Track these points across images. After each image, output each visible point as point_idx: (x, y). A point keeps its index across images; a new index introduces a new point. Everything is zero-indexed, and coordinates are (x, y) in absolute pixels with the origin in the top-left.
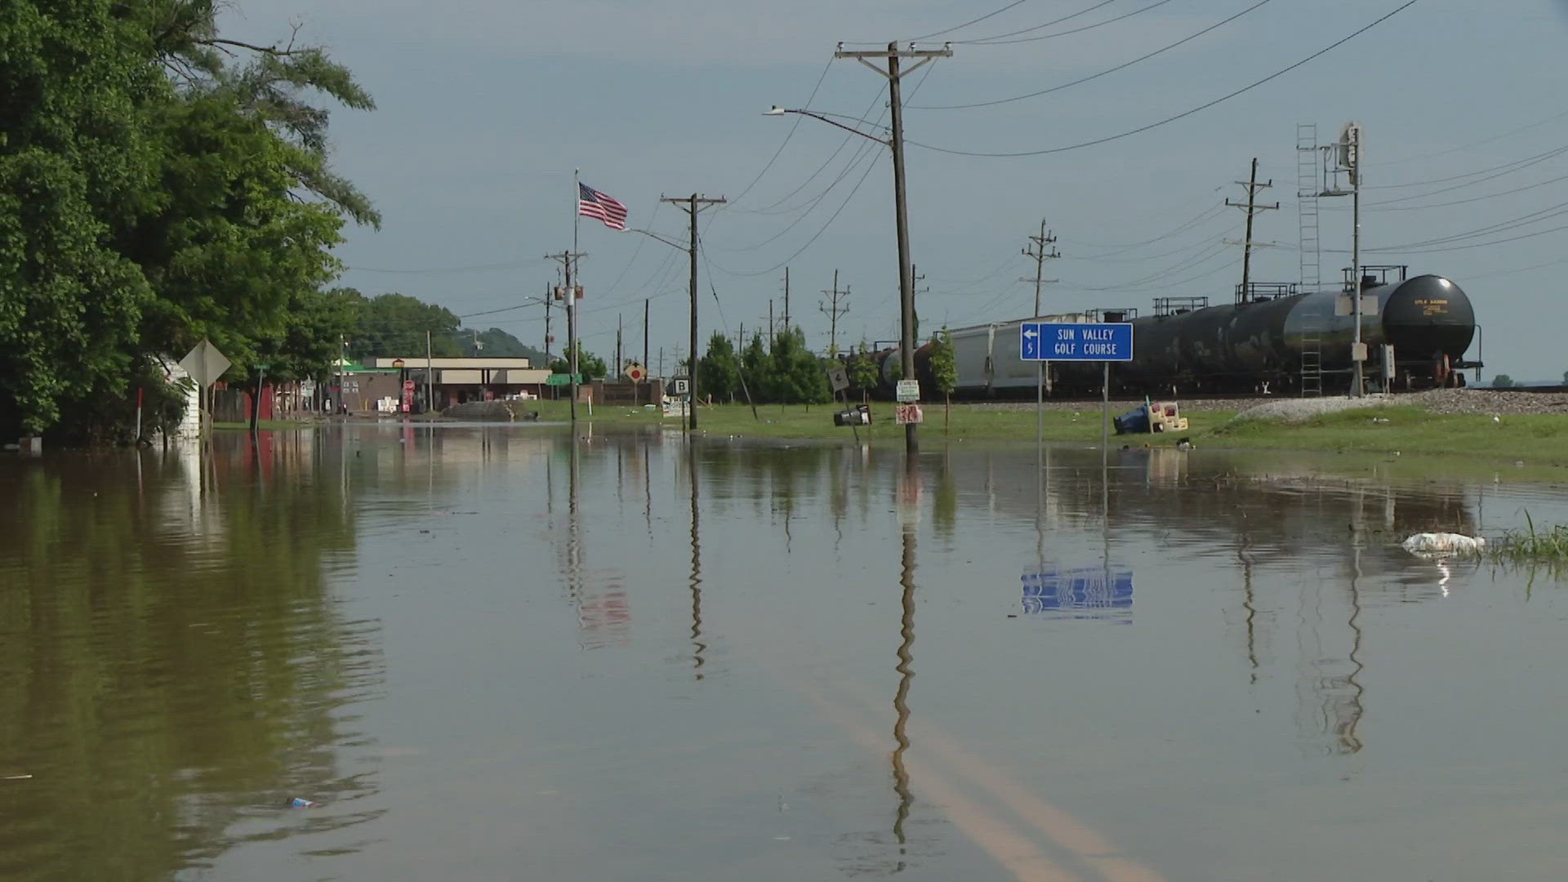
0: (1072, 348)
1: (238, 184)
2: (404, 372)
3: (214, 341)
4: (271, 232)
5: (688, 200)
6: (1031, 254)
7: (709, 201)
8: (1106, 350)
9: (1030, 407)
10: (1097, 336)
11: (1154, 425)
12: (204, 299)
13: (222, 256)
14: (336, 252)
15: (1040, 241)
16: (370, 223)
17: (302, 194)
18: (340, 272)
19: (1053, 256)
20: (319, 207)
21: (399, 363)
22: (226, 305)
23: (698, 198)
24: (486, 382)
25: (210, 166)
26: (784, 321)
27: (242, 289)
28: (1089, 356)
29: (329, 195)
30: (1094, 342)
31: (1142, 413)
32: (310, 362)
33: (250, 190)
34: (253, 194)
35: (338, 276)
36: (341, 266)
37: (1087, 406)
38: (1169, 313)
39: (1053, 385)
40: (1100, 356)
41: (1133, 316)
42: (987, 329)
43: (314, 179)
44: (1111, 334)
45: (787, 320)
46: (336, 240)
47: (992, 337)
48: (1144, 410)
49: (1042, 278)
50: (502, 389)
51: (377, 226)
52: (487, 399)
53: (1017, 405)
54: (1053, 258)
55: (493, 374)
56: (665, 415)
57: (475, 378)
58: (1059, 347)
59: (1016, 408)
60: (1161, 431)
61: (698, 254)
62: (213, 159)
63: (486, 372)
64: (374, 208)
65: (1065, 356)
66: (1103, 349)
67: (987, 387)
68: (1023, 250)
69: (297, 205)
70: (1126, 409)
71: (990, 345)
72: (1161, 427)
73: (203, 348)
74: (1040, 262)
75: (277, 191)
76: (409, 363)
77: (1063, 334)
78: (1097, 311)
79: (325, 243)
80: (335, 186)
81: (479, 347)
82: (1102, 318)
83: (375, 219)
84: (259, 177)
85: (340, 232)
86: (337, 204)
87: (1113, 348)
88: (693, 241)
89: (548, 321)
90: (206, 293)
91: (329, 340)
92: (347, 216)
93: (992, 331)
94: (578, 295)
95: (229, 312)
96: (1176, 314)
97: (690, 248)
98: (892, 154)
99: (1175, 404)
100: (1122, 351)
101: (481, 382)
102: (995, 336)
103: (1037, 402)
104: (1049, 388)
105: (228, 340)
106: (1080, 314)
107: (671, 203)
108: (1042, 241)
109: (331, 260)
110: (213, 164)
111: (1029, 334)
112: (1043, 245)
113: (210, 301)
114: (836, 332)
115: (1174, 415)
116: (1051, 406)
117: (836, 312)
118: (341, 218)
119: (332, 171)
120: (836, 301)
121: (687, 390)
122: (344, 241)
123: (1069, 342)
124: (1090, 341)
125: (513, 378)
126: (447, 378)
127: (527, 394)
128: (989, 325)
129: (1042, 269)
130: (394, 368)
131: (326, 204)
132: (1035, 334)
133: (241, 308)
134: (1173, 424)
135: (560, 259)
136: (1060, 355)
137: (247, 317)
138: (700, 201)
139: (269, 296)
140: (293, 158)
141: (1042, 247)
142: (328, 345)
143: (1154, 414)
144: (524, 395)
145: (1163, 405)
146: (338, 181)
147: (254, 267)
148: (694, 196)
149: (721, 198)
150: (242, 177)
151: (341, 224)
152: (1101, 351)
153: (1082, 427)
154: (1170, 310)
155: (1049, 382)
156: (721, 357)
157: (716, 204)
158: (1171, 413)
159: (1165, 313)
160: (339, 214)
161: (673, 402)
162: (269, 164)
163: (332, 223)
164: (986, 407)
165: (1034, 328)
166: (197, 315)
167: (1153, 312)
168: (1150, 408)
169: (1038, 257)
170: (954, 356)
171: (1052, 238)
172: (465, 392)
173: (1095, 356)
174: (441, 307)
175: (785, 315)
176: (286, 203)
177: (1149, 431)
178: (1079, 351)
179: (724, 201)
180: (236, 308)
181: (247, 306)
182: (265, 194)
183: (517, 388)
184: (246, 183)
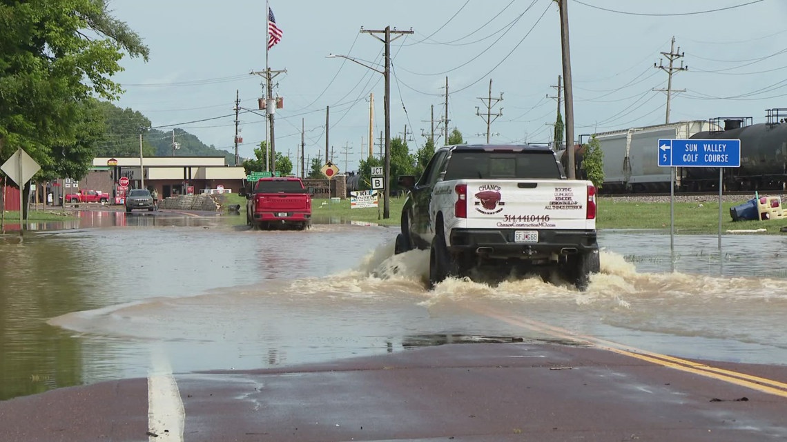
0: (696, 158)
1: (40, 26)
2: (117, 169)
3: (25, 149)
4: (66, 64)
5: (384, 32)
6: (661, 67)
7: (399, 32)
8: (721, 159)
9: (663, 199)
10: (714, 149)
11: (762, 214)
12: (17, 117)
13: (30, 84)
14: (116, 78)
15: (670, 56)
16: (140, 55)
17: (88, 33)
18: (118, 94)
19: (682, 69)
20: (102, 43)
21: (113, 162)
22: (34, 122)
23: (391, 30)
24: (188, 178)
25: (23, 14)
26: (444, 123)
27: (46, 110)
28: (708, 163)
29: (108, 33)
30: (712, 153)
31: (752, 205)
32: (70, 163)
33: (49, 30)
34: (52, 34)
35: (118, 98)
36: (120, 90)
37: (710, 199)
38: (779, 122)
39: (681, 181)
40: (717, 163)
41: (749, 123)
42: (625, 133)
43: (97, 22)
44: (724, 147)
45: (447, 123)
46: (116, 69)
47: (629, 140)
48: (755, 203)
49: (672, 88)
50: (201, 184)
51: (146, 58)
52: (188, 193)
53: (651, 198)
54: (681, 71)
55: (194, 171)
56: (353, 207)
57: (178, 174)
58: (686, 157)
59: (650, 200)
60: (767, 219)
61: (391, 75)
62: (25, 8)
63: (187, 169)
64: (144, 43)
65: (691, 163)
66: (719, 158)
67: (625, 183)
68: (655, 64)
69: (85, 41)
70: (740, 202)
71: (628, 147)
72: (768, 215)
73: (20, 155)
74: (670, 74)
75: (69, 31)
76: (121, 162)
77: (688, 147)
78: (719, 118)
79: (107, 72)
80: (113, 26)
81: (176, 147)
82: (723, 125)
83: (145, 52)
84: (56, 20)
85: (119, 63)
86: (115, 41)
87: (726, 158)
88: (387, 65)
89: (237, 125)
90: (17, 111)
91: (86, 146)
92: (123, 50)
93: (629, 136)
94: (279, 105)
95: (36, 126)
96: (785, 122)
97: (383, 70)
98: (558, 8)
99: (778, 198)
100: (733, 159)
101: (183, 178)
102: (632, 139)
103: (670, 195)
104: (678, 184)
105: (35, 149)
106: (705, 121)
107: (369, 34)
108: (672, 56)
109: (112, 84)
110: (25, 11)
111: (664, 148)
112: (673, 60)
113: (20, 117)
114: (491, 133)
115: (778, 206)
116: (681, 199)
117: (491, 116)
118: (120, 52)
119: (112, 15)
120: (491, 106)
121: (381, 186)
122: (122, 69)
123: (694, 153)
124: (709, 153)
125: (210, 174)
126: (154, 175)
127: (223, 188)
128: (627, 130)
129: (672, 80)
130: (108, 166)
131: (108, 41)
132: (668, 148)
133: (44, 124)
134: (777, 213)
135: (262, 74)
136: (687, 163)
137: (50, 131)
138: (392, 32)
139: (66, 114)
140: (81, 5)
141: (672, 61)
142: (85, 150)
143: (763, 205)
144: (220, 189)
145: (769, 198)
146: (116, 23)
147: (55, 92)
148: (387, 28)
149: (409, 30)
150: (44, 20)
151: (120, 57)
152: (717, 158)
153: (706, 216)
154: (780, 118)
155: (678, 178)
156: (398, 157)
157: (405, 34)
158: (775, 205)
159: (775, 121)
160: (118, 49)
161: (359, 195)
162: (64, 10)
163: (112, 56)
164: (626, 199)
165: (668, 143)
166: (11, 129)
167: (764, 121)
168: (759, 201)
169: (668, 70)
170: (602, 158)
171: (680, 53)
172: (169, 188)
173: (712, 163)
174: (134, 110)
175: (444, 118)
176: (77, 41)
177: (758, 219)
178: (701, 160)
179: (412, 32)
180: (41, 123)
181: (50, 123)
182: (61, 33)
183: (213, 183)
184: (47, 25)
